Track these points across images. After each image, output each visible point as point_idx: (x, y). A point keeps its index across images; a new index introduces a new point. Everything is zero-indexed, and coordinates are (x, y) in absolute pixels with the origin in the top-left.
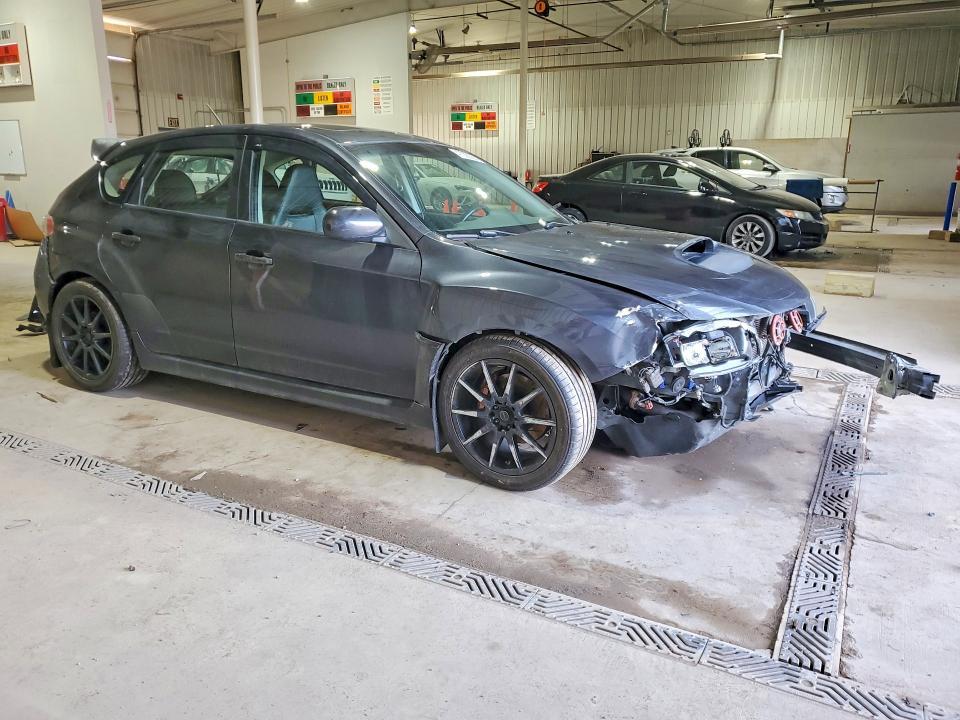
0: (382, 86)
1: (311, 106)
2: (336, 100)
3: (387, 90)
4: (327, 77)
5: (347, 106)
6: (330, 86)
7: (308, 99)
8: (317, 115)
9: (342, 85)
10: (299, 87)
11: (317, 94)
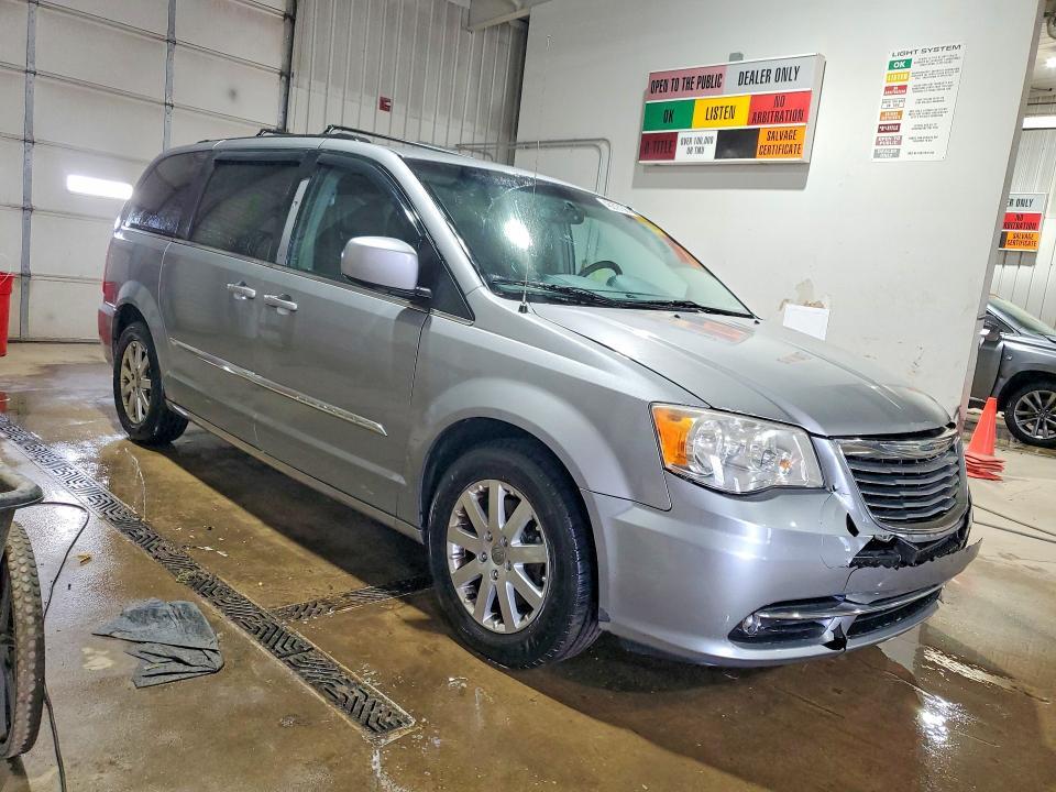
0: (917, 75)
1: (683, 134)
2: (756, 117)
3: (939, 86)
4: (739, 56)
5: (789, 135)
6: (745, 78)
7: (677, 115)
8: (695, 158)
9: (784, 74)
10: (658, 84)
11: (703, 101)
